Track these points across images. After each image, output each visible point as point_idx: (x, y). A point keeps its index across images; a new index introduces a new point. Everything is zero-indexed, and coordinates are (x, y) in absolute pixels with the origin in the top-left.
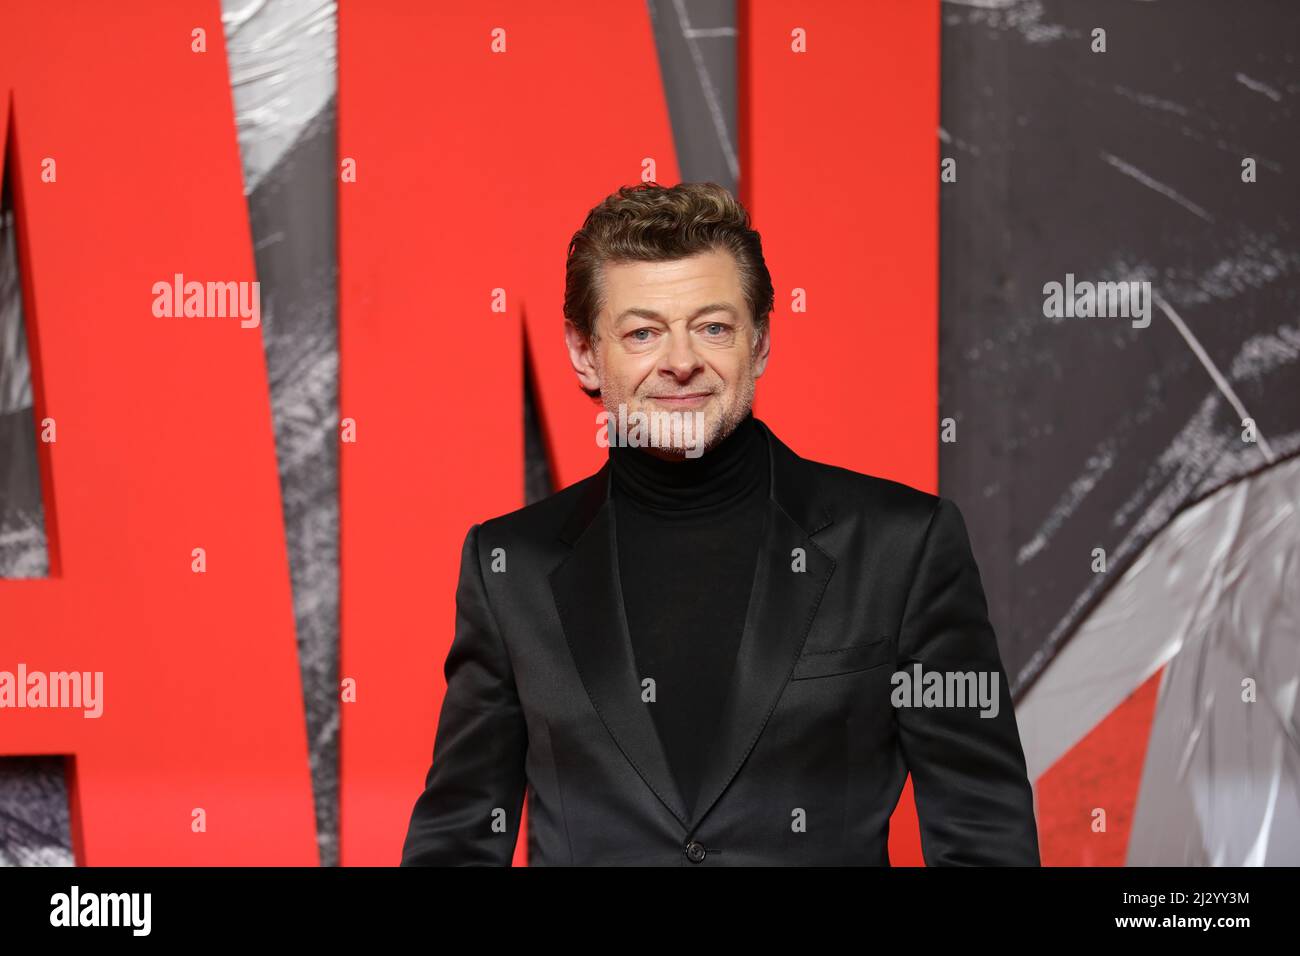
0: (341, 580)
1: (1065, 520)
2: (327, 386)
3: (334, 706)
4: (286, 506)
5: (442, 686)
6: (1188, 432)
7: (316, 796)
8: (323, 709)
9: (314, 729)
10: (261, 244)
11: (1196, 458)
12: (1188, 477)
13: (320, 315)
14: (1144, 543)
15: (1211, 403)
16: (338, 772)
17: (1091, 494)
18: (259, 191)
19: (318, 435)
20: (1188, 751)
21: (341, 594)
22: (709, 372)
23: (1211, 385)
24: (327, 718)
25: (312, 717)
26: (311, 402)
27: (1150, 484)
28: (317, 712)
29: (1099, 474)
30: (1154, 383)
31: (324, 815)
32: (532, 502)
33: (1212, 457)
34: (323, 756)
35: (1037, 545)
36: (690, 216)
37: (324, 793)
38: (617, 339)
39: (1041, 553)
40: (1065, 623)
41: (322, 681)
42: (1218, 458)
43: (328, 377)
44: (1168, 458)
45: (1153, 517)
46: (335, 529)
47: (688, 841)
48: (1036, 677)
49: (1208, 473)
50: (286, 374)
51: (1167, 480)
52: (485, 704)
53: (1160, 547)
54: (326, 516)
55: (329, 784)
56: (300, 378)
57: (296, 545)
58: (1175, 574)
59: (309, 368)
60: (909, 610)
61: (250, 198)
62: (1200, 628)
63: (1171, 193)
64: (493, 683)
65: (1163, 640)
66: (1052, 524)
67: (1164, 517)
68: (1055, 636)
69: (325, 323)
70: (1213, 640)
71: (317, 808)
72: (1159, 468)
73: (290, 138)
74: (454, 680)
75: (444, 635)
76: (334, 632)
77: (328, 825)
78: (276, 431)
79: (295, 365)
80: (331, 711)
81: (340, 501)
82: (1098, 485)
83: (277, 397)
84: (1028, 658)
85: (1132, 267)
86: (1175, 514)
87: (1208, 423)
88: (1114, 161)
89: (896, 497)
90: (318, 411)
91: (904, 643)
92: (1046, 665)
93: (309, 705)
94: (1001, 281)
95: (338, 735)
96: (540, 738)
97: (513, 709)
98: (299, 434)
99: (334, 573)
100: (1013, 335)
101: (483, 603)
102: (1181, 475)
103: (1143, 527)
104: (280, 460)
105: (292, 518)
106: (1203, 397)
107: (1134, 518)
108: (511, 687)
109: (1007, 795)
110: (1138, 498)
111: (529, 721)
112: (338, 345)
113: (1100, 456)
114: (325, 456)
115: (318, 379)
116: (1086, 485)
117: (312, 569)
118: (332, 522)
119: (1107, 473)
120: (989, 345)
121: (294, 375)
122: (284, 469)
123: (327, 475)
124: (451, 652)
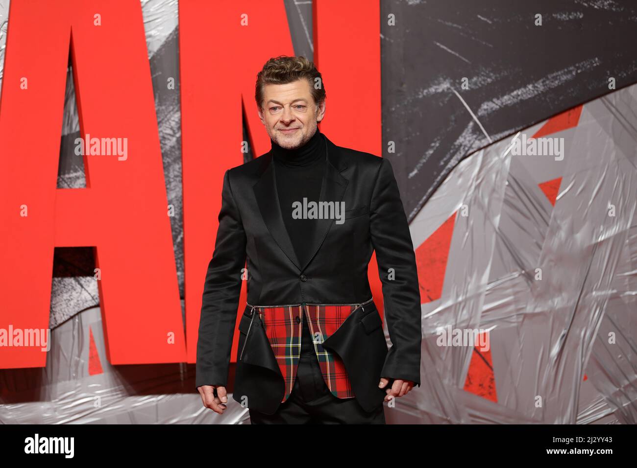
0: (183, 188)
1: (424, 163)
2: (177, 123)
3: (182, 229)
4: (164, 163)
5: (218, 224)
6: (464, 134)
7: (176, 259)
8: (178, 231)
9: (175, 237)
10: (154, 76)
11: (466, 142)
12: (464, 149)
13: (174, 99)
14: (450, 170)
15: (471, 124)
16: (183, 252)
17: (432, 154)
18: (153, 58)
19: (174, 139)
20: (465, 239)
21: (183, 192)
22: (297, 121)
23: (471, 118)
24: (179, 234)
25: (174, 233)
26: (172, 129)
27: (452, 151)
28: (176, 232)
29: (435, 148)
30: (453, 118)
31: (179, 266)
32: (246, 162)
33: (472, 142)
34: (178, 246)
35: (415, 172)
36: (291, 68)
37: (179, 258)
38: (268, 110)
39: (416, 174)
40: (425, 198)
41: (177, 221)
42: (474, 142)
43: (177, 120)
44: (457, 143)
45: (453, 162)
46: (180, 171)
47: (301, 275)
48: (415, 216)
49: (471, 147)
50: (163, 119)
51: (457, 150)
52: (232, 230)
53: (455, 172)
54: (177, 166)
55: (180, 255)
56: (168, 120)
57: (167, 176)
58: (460, 181)
59: (171, 116)
60: (374, 196)
61: (150, 60)
62: (468, 199)
63: (457, 55)
64: (234, 223)
65: (457, 203)
66: (420, 165)
67: (457, 162)
68: (421, 202)
69: (176, 101)
70: (473, 202)
71: (177, 263)
72: (455, 146)
73: (163, 40)
74: (222, 221)
75: (218, 206)
76: (181, 205)
77: (180, 269)
78: (161, 138)
79: (166, 116)
80: (180, 231)
81: (182, 162)
82: (435, 151)
83: (161, 127)
84: (412, 210)
85: (445, 79)
86: (460, 161)
87: (470, 131)
88: (438, 44)
89: (369, 158)
90: (174, 131)
91: (372, 207)
92: (419, 211)
93: (173, 230)
94: (402, 84)
95: (183, 239)
96: (251, 241)
97: (242, 231)
98: (169, 139)
99: (180, 185)
100: (406, 103)
101: (231, 196)
102: (462, 148)
103: (449, 166)
104: (162, 148)
105: (166, 167)
106: (469, 123)
107: (447, 163)
108: (241, 224)
109: (406, 256)
110: (448, 156)
111: (247, 235)
112: (180, 109)
113: (435, 142)
114: (176, 147)
115: (174, 121)
116: (431, 152)
117: (173, 184)
118: (179, 168)
119: (437, 148)
120: (398, 106)
121: (166, 119)
122: (163, 151)
123: (177, 153)
124: (221, 212)
